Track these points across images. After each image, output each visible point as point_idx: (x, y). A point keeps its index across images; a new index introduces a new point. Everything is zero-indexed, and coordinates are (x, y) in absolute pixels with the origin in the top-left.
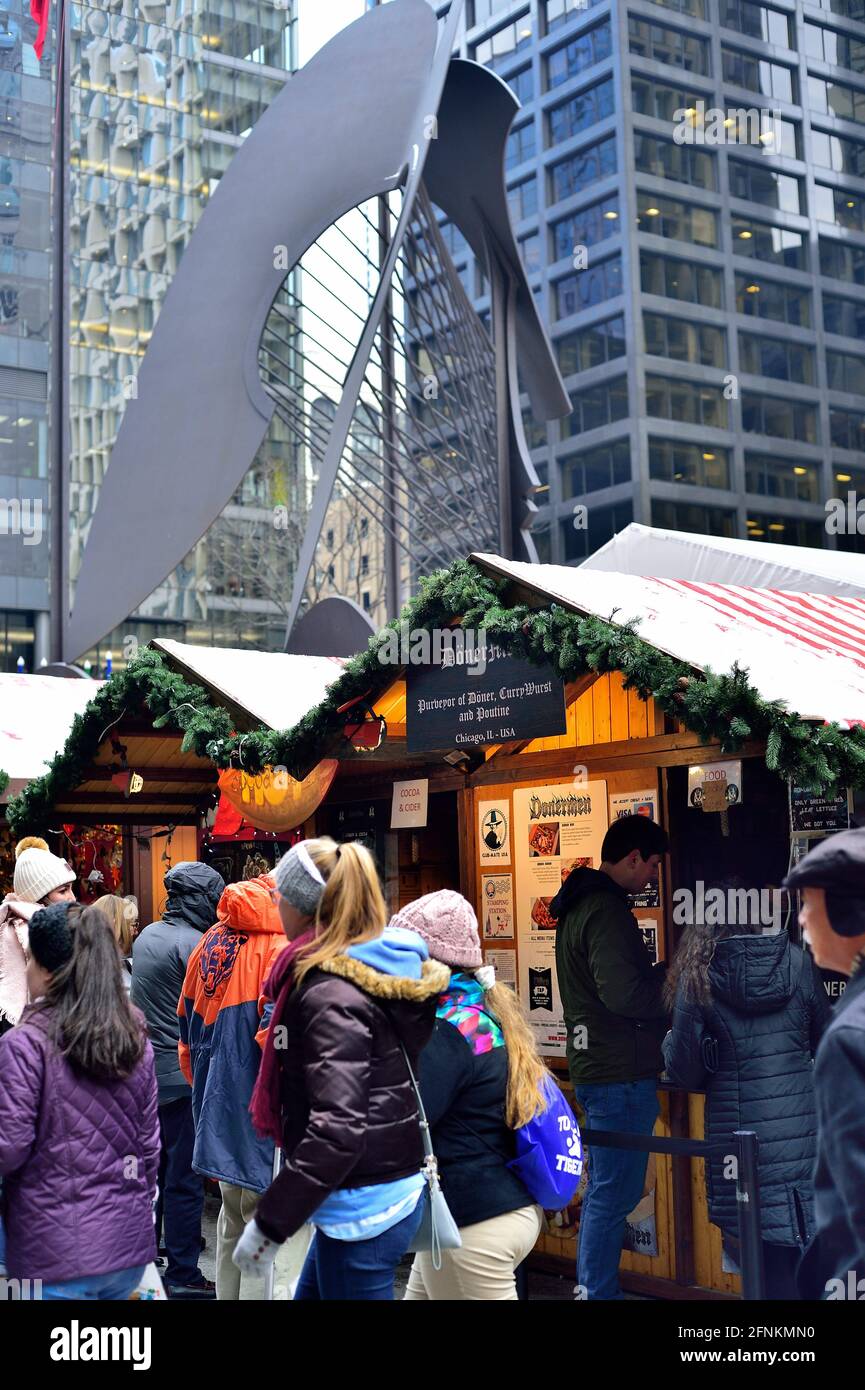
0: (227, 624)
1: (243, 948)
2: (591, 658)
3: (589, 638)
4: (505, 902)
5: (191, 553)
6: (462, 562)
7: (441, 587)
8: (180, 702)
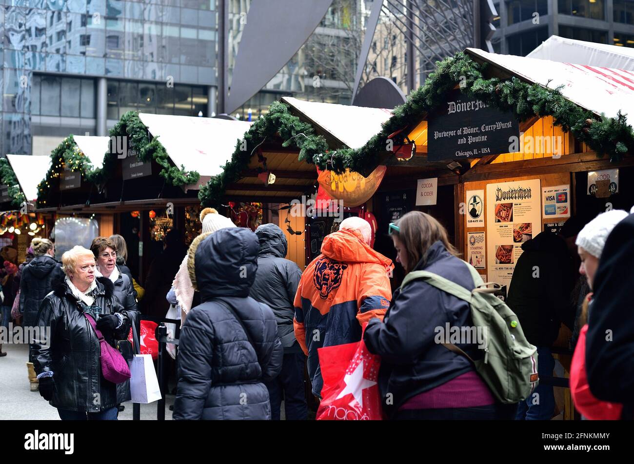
0: (315, 94)
1: (345, 271)
2: (535, 107)
3: (534, 96)
4: (480, 248)
5: (296, 54)
6: (461, 54)
7: (448, 67)
8: (297, 132)
